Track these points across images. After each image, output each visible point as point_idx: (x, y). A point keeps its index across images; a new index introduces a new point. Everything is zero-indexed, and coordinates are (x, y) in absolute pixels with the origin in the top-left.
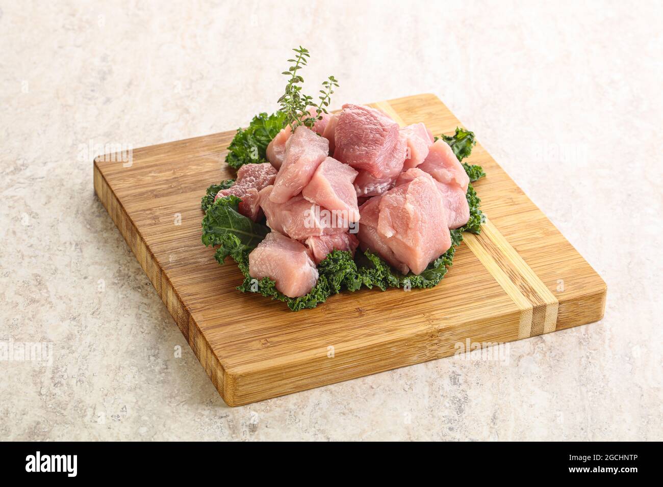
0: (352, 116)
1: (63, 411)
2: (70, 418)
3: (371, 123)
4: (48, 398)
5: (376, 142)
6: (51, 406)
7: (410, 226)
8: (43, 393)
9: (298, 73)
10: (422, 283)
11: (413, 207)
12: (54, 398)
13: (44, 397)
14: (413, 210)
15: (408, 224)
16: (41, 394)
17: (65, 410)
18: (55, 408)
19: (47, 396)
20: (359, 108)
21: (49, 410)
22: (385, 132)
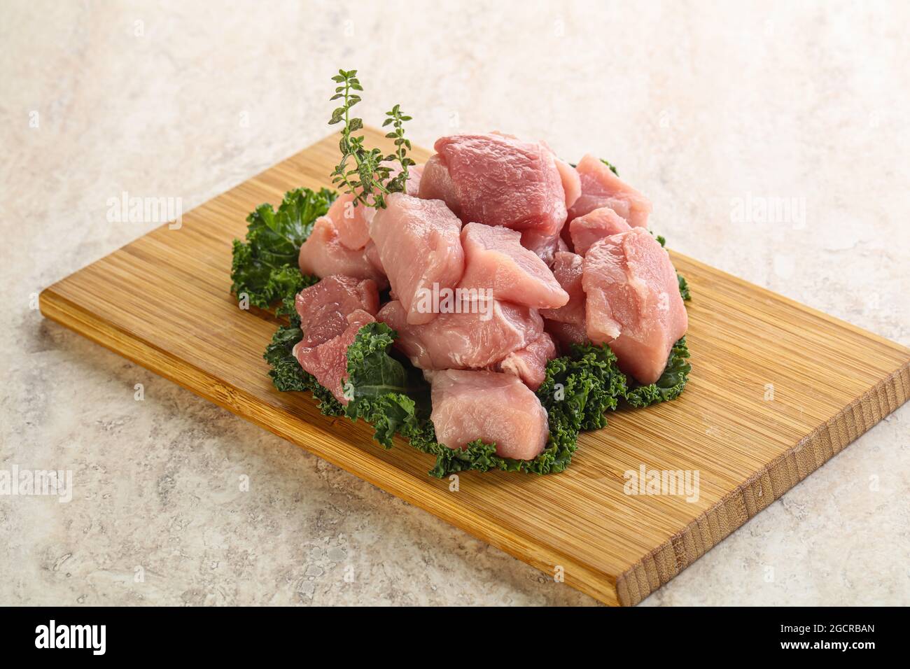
0: (471, 151)
1: (357, 492)
2: (370, 501)
3: (504, 154)
4: (331, 475)
5: (530, 178)
6: (336, 486)
7: (644, 312)
8: (321, 469)
9: (353, 113)
10: (660, 394)
11: (645, 281)
12: (340, 474)
13: (324, 474)
14: (646, 286)
15: (637, 310)
16: (319, 471)
17: (359, 490)
18: (343, 489)
19: (329, 471)
20: (470, 138)
21: (335, 492)
22: (533, 162)
